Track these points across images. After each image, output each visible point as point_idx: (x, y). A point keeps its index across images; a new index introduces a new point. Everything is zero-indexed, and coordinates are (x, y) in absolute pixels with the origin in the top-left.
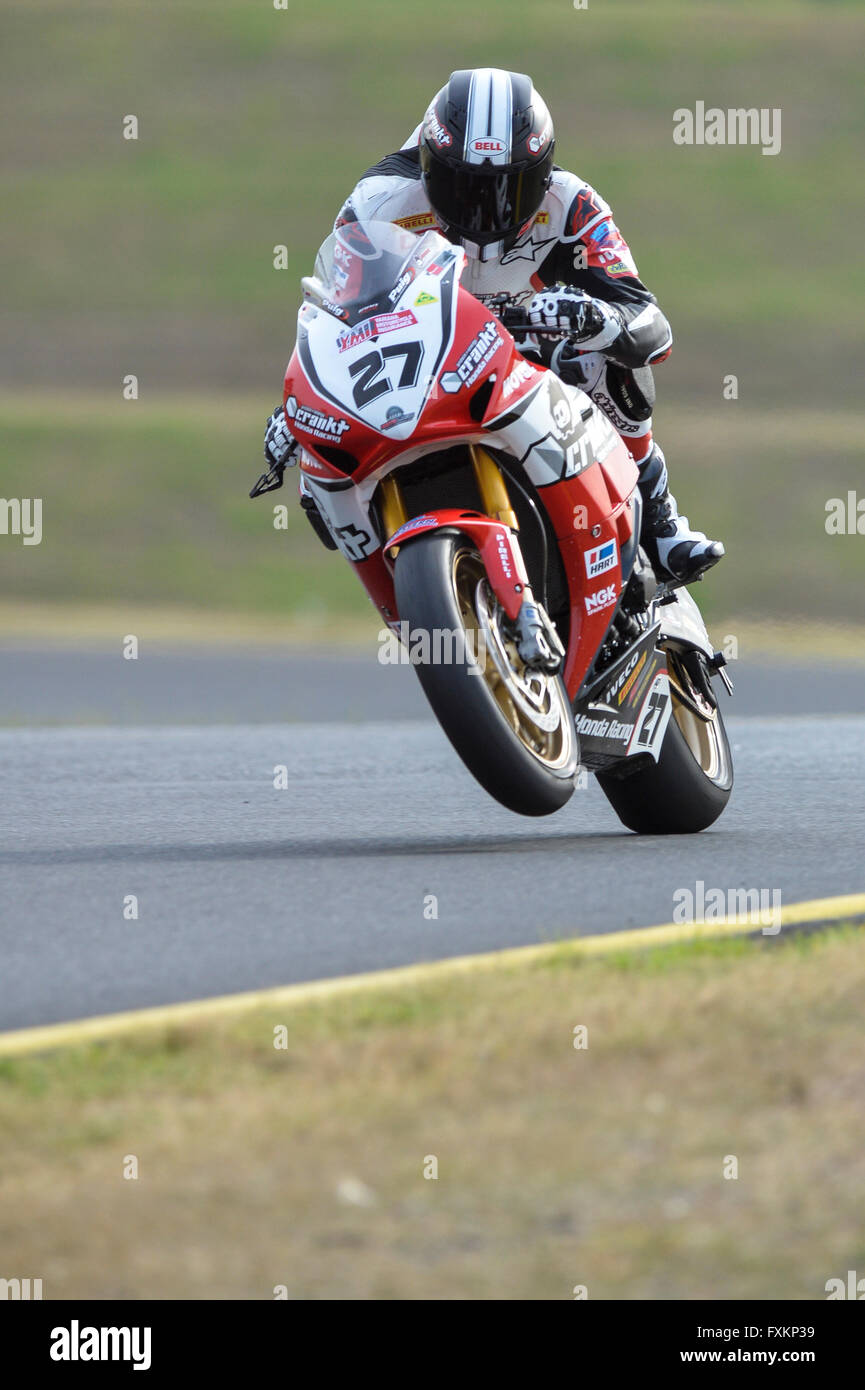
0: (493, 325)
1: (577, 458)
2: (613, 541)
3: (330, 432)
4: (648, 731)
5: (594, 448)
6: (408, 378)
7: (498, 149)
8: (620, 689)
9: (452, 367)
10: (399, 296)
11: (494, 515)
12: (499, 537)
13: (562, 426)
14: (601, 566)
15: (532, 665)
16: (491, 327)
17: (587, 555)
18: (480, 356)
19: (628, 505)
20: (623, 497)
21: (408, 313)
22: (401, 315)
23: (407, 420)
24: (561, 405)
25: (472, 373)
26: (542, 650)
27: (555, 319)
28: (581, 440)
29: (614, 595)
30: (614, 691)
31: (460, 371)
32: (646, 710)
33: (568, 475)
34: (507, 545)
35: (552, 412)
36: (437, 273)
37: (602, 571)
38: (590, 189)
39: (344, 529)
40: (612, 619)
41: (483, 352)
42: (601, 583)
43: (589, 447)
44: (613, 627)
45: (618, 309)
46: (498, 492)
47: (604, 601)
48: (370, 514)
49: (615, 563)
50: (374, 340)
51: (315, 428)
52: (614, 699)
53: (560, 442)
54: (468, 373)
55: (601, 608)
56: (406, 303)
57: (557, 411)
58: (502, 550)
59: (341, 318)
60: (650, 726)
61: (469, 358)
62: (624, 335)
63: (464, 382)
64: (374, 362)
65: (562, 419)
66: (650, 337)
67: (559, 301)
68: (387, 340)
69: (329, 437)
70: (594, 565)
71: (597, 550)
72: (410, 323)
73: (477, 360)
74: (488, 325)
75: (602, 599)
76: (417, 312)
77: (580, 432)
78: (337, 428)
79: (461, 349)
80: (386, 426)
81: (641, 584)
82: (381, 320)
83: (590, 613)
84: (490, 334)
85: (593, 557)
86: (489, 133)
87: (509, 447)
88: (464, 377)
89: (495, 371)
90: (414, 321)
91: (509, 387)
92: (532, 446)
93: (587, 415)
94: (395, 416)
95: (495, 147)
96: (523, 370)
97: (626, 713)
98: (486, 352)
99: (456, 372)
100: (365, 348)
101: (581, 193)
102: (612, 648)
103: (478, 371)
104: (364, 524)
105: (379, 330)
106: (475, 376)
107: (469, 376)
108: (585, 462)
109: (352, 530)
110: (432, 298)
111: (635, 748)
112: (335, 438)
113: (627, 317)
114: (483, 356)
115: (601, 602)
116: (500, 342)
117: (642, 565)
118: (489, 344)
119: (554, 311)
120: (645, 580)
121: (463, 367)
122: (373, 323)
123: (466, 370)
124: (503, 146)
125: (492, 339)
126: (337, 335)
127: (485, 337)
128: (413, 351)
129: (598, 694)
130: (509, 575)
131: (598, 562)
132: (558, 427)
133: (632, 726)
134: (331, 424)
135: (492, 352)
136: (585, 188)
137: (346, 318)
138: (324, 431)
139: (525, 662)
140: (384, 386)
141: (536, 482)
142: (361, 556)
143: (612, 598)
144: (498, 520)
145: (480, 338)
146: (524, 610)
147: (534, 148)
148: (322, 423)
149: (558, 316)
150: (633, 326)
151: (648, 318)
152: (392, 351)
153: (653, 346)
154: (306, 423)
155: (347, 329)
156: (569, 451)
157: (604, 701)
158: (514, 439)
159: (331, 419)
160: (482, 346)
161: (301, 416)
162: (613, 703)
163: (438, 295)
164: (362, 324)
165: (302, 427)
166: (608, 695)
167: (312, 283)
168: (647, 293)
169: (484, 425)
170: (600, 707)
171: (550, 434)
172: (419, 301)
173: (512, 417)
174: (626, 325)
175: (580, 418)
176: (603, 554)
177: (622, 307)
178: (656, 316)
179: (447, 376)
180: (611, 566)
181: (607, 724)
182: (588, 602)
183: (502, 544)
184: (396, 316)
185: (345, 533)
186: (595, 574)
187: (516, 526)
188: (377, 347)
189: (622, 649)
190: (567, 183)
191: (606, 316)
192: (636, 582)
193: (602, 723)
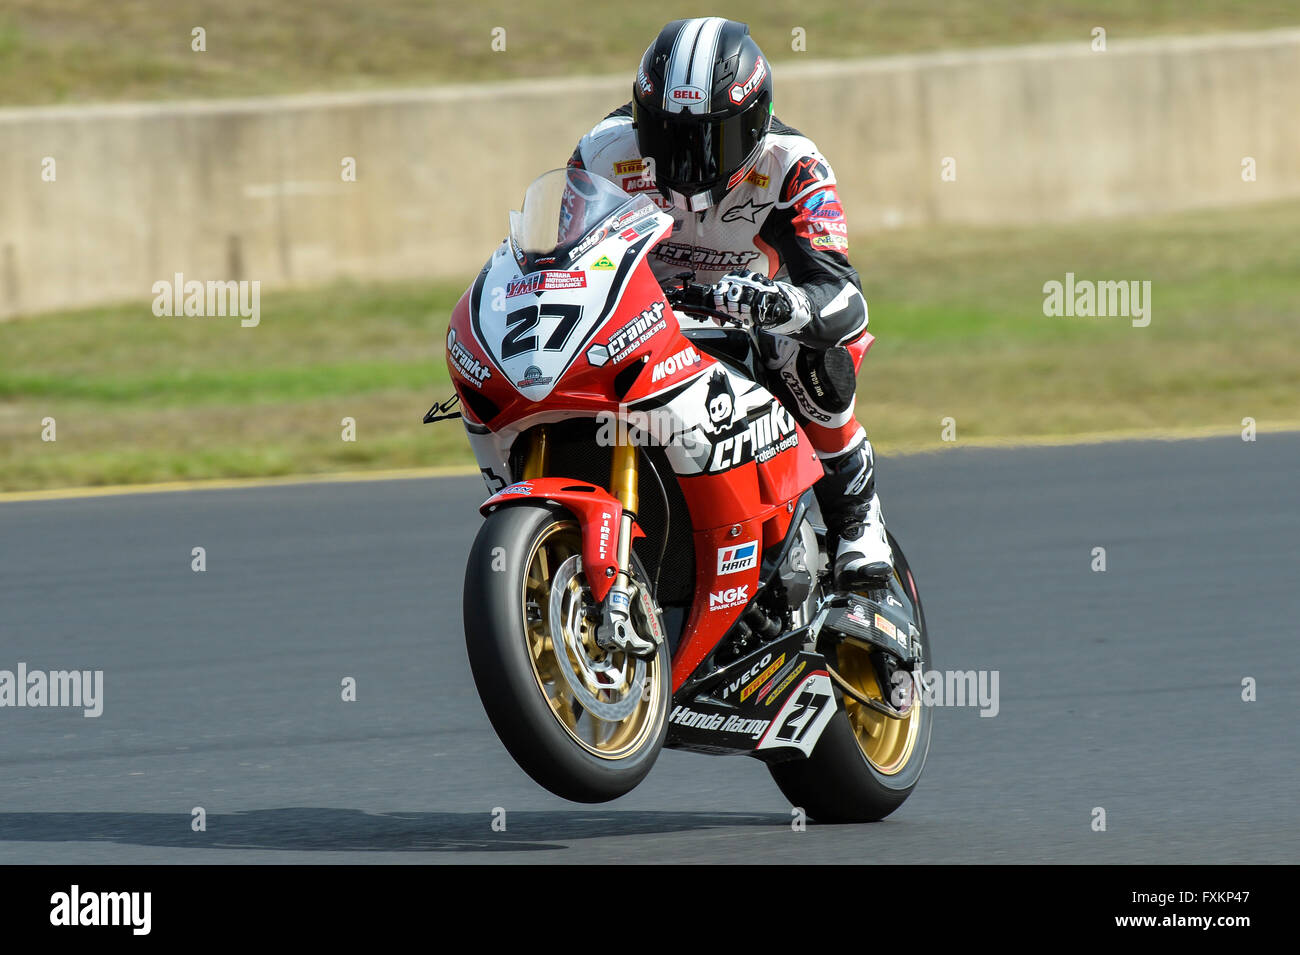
0: (661, 306)
2: (755, 543)
3: (473, 375)
4: (794, 728)
6: (556, 342)
7: (697, 98)
8: (742, 687)
9: (603, 341)
10: (580, 255)
11: (612, 491)
12: (605, 516)
13: (718, 419)
14: (736, 565)
16: (658, 308)
17: (722, 552)
18: (636, 335)
19: (786, 508)
20: (783, 497)
21: (582, 274)
22: (573, 275)
23: (543, 383)
24: (722, 398)
25: (622, 350)
27: (737, 305)
29: (745, 596)
30: (734, 688)
31: (611, 347)
32: (790, 706)
33: (712, 469)
35: (707, 404)
36: (628, 240)
37: (735, 570)
40: (741, 618)
41: (640, 332)
42: (732, 581)
44: (742, 624)
45: (811, 292)
47: (732, 600)
48: (511, 461)
49: (754, 564)
50: (538, 294)
52: (734, 696)
53: (709, 436)
54: (618, 350)
55: (727, 606)
56: (584, 263)
57: (714, 404)
58: (605, 530)
59: (519, 263)
60: (799, 724)
61: (624, 335)
62: (814, 322)
63: (611, 358)
64: (529, 316)
65: (719, 413)
66: (843, 322)
67: (744, 287)
68: (550, 297)
69: (472, 380)
70: (727, 563)
71: (734, 549)
72: (579, 285)
73: (631, 339)
74: (655, 306)
75: (729, 597)
76: (591, 275)
77: (739, 429)
78: (480, 373)
79: (620, 323)
80: (522, 384)
82: (553, 276)
83: (712, 609)
84: (655, 314)
85: (727, 556)
86: (688, 81)
88: (613, 353)
89: (649, 353)
90: (584, 284)
91: (661, 372)
93: (759, 411)
94: (533, 376)
95: (694, 96)
96: (686, 356)
97: (755, 709)
98: (644, 333)
99: (606, 347)
100: (528, 300)
101: (803, 160)
103: (630, 350)
105: (547, 286)
106: (625, 354)
107: (619, 353)
110: (610, 265)
111: (772, 742)
112: (477, 383)
113: (821, 301)
114: (640, 335)
115: (728, 600)
116: (663, 324)
118: (649, 324)
119: (737, 297)
121: (615, 343)
122: (544, 276)
123: (618, 346)
124: (701, 95)
125: (653, 321)
126: (510, 280)
127: (649, 317)
128: (571, 314)
129: (712, 689)
130: (603, 556)
131: (732, 560)
132: (711, 420)
133: (767, 722)
134: (476, 368)
135: (650, 334)
136: (808, 154)
137: (523, 264)
140: (530, 344)
141: (677, 470)
143: (742, 598)
144: (614, 498)
145: (643, 317)
146: (612, 597)
147: (737, 97)
148: (469, 364)
149: (740, 302)
150: (825, 313)
151: (843, 300)
152: (549, 310)
153: (844, 331)
154: (458, 360)
155: (521, 276)
157: (719, 697)
159: (478, 363)
160: (641, 325)
162: (732, 699)
163: (617, 263)
164: (533, 275)
166: (726, 691)
168: (848, 270)
169: (623, 405)
170: (714, 701)
171: (698, 426)
172: (598, 264)
174: (818, 311)
175: (747, 415)
177: (817, 291)
178: (851, 299)
179: (596, 348)
180: (747, 567)
181: (723, 718)
182: (713, 598)
183: (606, 523)
184: (569, 275)
186: (726, 572)
187: (634, 509)
188: (539, 302)
189: (752, 647)
190: (791, 148)
191: (795, 305)
193: (714, 717)
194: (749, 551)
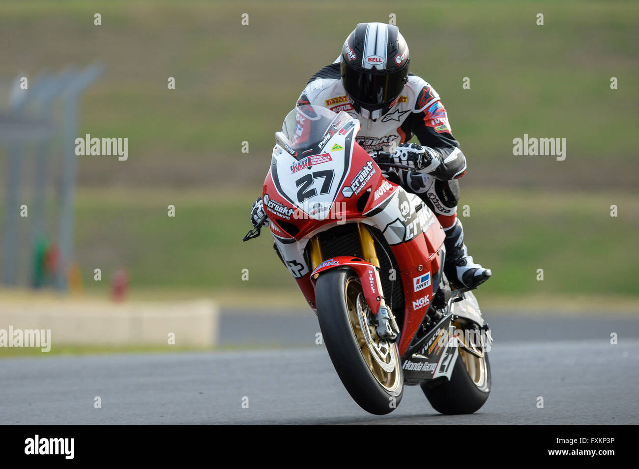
0: (371, 163)
1: (412, 231)
2: (429, 273)
3: (285, 214)
4: (445, 366)
5: (422, 225)
6: (325, 189)
7: (380, 61)
8: (429, 347)
9: (348, 184)
10: (324, 145)
11: (368, 260)
12: (370, 272)
13: (404, 214)
14: (422, 286)
15: (383, 338)
16: (370, 164)
17: (415, 280)
18: (363, 179)
19: (438, 254)
20: (435, 249)
21: (328, 155)
22: (324, 156)
24: (405, 203)
25: (358, 187)
26: (388, 331)
27: (406, 161)
28: (414, 222)
29: (428, 300)
30: (426, 348)
31: (352, 187)
32: (444, 355)
33: (406, 239)
34: (374, 276)
35: (399, 208)
36: (344, 134)
37: (422, 288)
38: (429, 86)
39: (290, 262)
40: (426, 312)
41: (365, 177)
42: (422, 294)
43: (418, 225)
44: (427, 316)
45: (439, 151)
46: (370, 248)
47: (423, 303)
48: (305, 255)
49: (430, 284)
50: (309, 168)
51: (277, 211)
52: (426, 352)
53: (403, 223)
54: (356, 187)
55: (421, 307)
56: (327, 149)
57: (402, 207)
58: (371, 279)
59: (293, 155)
60: (446, 363)
61: (358, 180)
62: (441, 165)
63: (354, 192)
64: (308, 179)
65: (405, 211)
66: (455, 166)
67: (408, 152)
68: (316, 168)
69: (284, 217)
70: (418, 285)
71: (420, 277)
72: (328, 160)
73: (361, 181)
74: (368, 163)
75: (422, 302)
76: (332, 154)
77: (414, 217)
78: (288, 212)
79: (354, 174)
81: (443, 294)
82: (314, 158)
84: (369, 167)
85: (418, 281)
86: (375, 53)
87: (376, 225)
88: (354, 190)
89: (371, 187)
90: (331, 159)
91: (377, 195)
92: (388, 225)
93: (418, 208)
95: (378, 60)
96: (386, 186)
97: (433, 358)
98: (367, 177)
99: (350, 187)
100: (305, 172)
101: (425, 88)
102: (427, 326)
103: (362, 187)
104: (301, 260)
105: (312, 163)
106: (360, 189)
107: (357, 189)
108: (416, 233)
109: (295, 263)
110: (340, 147)
111: (437, 374)
112: (287, 217)
113: (444, 156)
114: (365, 179)
115: (421, 304)
116: (374, 172)
117: (444, 284)
118: (368, 173)
119: (406, 158)
120: (445, 292)
121: (354, 184)
122: (309, 159)
123: (355, 186)
124: (382, 60)
125: (369, 171)
126: (291, 165)
127: (366, 169)
128: (328, 175)
129: (418, 350)
130: (374, 292)
131: (420, 283)
132: (402, 215)
133: (436, 364)
134: (286, 210)
135: (369, 177)
136: (426, 85)
137: (296, 155)
138: (281, 213)
139: (379, 337)
140: (313, 193)
141: (390, 243)
142: (299, 276)
143: (427, 302)
144: (370, 262)
145: (364, 169)
146: (380, 310)
147: (399, 61)
148: (281, 209)
149: (408, 160)
150: (446, 161)
151: (454, 155)
152: (318, 174)
153: (456, 170)
154: (273, 209)
155: (296, 161)
156: (408, 227)
157: (421, 353)
158: (379, 221)
159: (286, 208)
160: (364, 174)
161: (271, 205)
162: (426, 354)
163: (343, 146)
164: (303, 160)
165: (271, 210)
166: (423, 350)
167: (281, 135)
168: (455, 141)
169: (363, 214)
170: (419, 356)
171: (398, 219)
172: (334, 149)
173: (379, 210)
174: (443, 160)
175: (415, 210)
176: (423, 280)
177: (442, 151)
178: (458, 155)
179: (346, 188)
180: (427, 286)
181: (422, 364)
182: (414, 303)
183: (371, 275)
184: (322, 156)
185: (291, 264)
186: (419, 290)
187: (379, 266)
188: (311, 172)
189: (432, 326)
190: (417, 82)
191: (433, 156)
192: (440, 292)
193: (419, 364)
194: (427, 277)
